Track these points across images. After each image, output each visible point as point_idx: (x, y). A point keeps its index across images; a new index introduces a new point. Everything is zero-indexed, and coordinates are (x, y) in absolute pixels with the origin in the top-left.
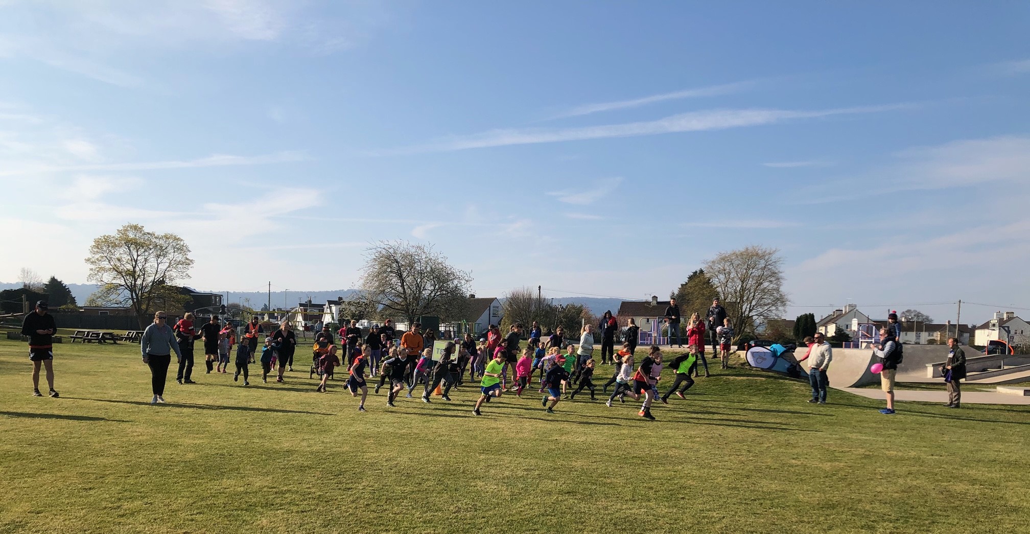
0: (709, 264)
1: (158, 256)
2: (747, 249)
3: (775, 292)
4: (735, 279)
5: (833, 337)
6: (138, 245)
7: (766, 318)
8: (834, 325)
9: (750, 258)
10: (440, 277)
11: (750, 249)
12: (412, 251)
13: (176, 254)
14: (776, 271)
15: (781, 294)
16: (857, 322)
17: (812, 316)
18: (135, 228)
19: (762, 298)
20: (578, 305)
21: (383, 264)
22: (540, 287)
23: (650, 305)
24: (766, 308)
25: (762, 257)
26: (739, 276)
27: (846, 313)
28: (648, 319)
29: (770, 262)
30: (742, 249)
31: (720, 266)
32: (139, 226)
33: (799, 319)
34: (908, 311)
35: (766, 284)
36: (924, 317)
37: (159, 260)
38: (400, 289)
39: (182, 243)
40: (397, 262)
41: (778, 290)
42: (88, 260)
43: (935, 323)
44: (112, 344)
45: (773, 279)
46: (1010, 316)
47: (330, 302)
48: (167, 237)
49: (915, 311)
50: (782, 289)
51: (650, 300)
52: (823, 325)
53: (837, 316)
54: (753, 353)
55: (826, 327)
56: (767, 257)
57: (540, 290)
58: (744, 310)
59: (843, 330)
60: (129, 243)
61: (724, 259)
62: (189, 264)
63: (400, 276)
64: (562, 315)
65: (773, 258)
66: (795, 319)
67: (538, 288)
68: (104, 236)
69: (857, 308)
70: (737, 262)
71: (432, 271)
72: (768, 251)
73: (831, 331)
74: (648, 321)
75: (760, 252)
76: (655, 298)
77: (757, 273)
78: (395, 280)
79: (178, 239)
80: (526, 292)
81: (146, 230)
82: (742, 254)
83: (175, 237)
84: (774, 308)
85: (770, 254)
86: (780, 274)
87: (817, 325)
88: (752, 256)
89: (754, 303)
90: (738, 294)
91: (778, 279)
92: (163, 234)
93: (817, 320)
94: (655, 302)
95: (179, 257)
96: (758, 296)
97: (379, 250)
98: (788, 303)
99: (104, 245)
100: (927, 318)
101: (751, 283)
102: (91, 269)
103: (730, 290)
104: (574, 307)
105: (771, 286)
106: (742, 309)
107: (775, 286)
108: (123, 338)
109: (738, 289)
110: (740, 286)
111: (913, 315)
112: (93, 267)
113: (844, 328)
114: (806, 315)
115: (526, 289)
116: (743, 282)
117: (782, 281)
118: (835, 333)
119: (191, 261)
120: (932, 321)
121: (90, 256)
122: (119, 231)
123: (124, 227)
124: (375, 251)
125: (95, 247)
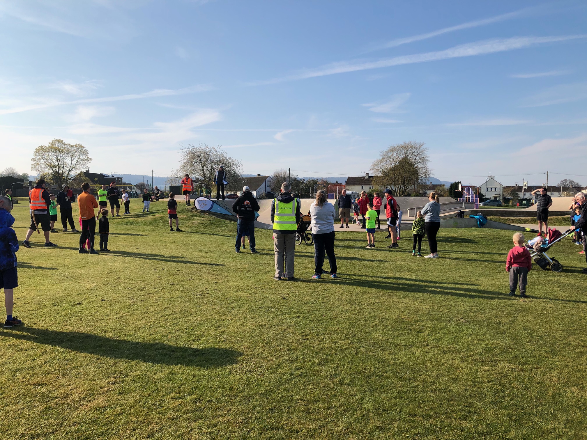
1: (72, 156)
6: (60, 151)
13: (81, 155)
18: (60, 141)
21: (191, 158)
22: (289, 169)
23: (364, 178)
28: (363, 186)
32: (62, 140)
33: (452, 185)
34: (565, 180)
36: (576, 184)
37: (73, 159)
39: (84, 149)
40: (199, 156)
42: (33, 160)
48: (76, 146)
49: (570, 180)
51: (364, 175)
54: (199, 201)
57: (289, 171)
60: (56, 150)
62: (89, 161)
64: (304, 185)
66: (450, 185)
68: (41, 146)
69: (495, 178)
71: (220, 161)
74: (363, 188)
76: (367, 174)
79: (83, 147)
81: (66, 142)
83: (81, 145)
92: (74, 144)
94: (367, 177)
95: (83, 157)
99: (41, 150)
111: (568, 182)
112: (34, 163)
119: (90, 159)
121: (34, 157)
122: (50, 143)
123: (52, 141)
124: (185, 150)
125: (36, 152)
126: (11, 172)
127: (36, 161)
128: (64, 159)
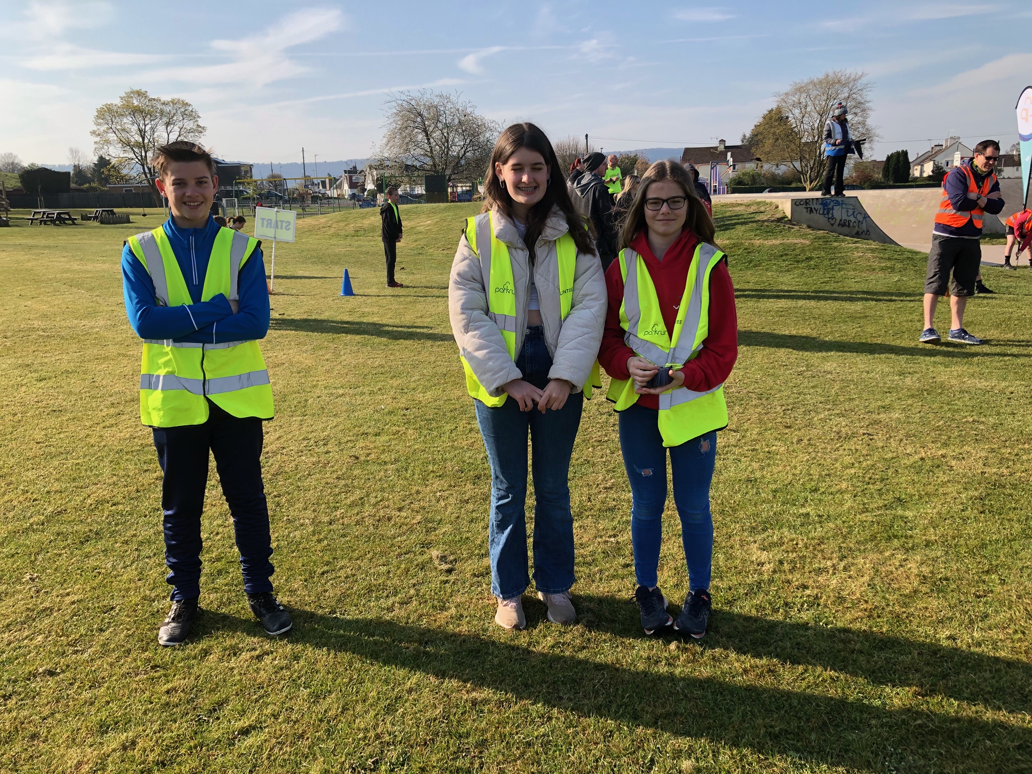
0: (782, 97)
1: (168, 124)
2: (828, 76)
3: (860, 126)
4: (813, 114)
5: (930, 176)
6: (144, 113)
8: (932, 163)
9: (830, 85)
10: (470, 129)
11: (831, 75)
12: (436, 101)
13: (185, 121)
14: (863, 101)
15: (867, 129)
16: (960, 156)
17: (905, 154)
18: (139, 94)
21: (405, 119)
23: (717, 150)
25: (846, 84)
26: (818, 109)
27: (947, 148)
28: (713, 167)
29: (854, 91)
30: (821, 76)
31: (794, 99)
32: (143, 90)
33: (889, 158)
38: (427, 146)
39: (190, 108)
40: (420, 115)
41: (863, 123)
42: (93, 133)
44: (70, 225)
45: (857, 110)
47: (371, 167)
48: (173, 102)
50: (870, 122)
51: (717, 144)
52: (918, 164)
53: (936, 153)
55: (922, 166)
56: (851, 85)
57: (587, 139)
58: (822, 149)
59: (942, 168)
60: (136, 111)
61: (800, 90)
62: (201, 132)
63: (426, 131)
65: (859, 85)
66: (884, 159)
67: (585, 137)
68: (106, 105)
69: (961, 140)
70: (815, 93)
71: (461, 123)
72: (853, 77)
73: (928, 169)
74: (713, 169)
75: (842, 78)
76: (722, 141)
78: (421, 137)
79: (186, 104)
80: (572, 143)
81: (152, 95)
82: (821, 82)
83: (182, 102)
85: (855, 80)
86: (867, 105)
87: (912, 165)
88: (833, 83)
90: (816, 131)
91: (864, 110)
92: (170, 99)
93: (911, 158)
94: (722, 148)
95: (189, 125)
97: (400, 102)
98: (876, 138)
99: (107, 114)
102: (96, 143)
103: (806, 127)
104: (628, 158)
105: (856, 119)
106: (820, 149)
107: (860, 118)
108: (91, 217)
109: (816, 125)
110: (818, 121)
112: (98, 139)
113: (943, 165)
114: (898, 153)
115: (572, 138)
117: (869, 112)
118: (933, 171)
119: (203, 128)
121: (95, 128)
122: (122, 98)
123: (126, 93)
124: (394, 104)
125: (98, 117)
126: (10, 161)
127: (99, 135)
128: (153, 130)
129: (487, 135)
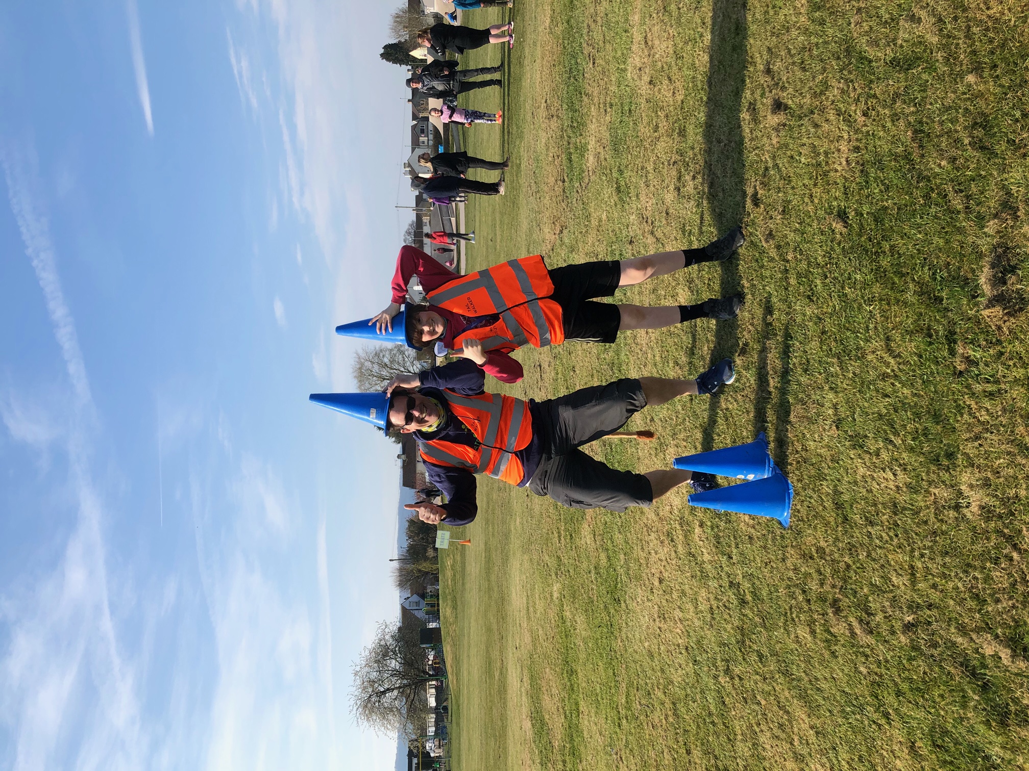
7: (415, 359)
10: (383, 653)
11: (355, 374)
12: (359, 682)
14: (374, 352)
15: (395, 348)
19: (399, 363)
20: (407, 524)
21: (372, 711)
22: (391, 560)
23: (405, 460)
24: (406, 359)
25: (362, 364)
26: (379, 382)
29: (367, 358)
30: (355, 381)
35: (386, 360)
38: (396, 692)
40: (370, 696)
41: (391, 350)
43: (415, 219)
45: (381, 355)
46: (407, 165)
49: (405, 235)
50: (390, 347)
51: (400, 460)
54: (439, 353)
56: (363, 361)
63: (384, 693)
64: (416, 538)
65: (363, 355)
67: (391, 562)
70: (367, 385)
71: (377, 662)
72: (357, 360)
75: (358, 366)
76: (399, 457)
77: (376, 368)
82: (360, 381)
84: (406, 353)
85: (359, 358)
86: (377, 348)
88: (361, 372)
89: (402, 369)
91: (381, 351)
94: (403, 456)
96: (396, 366)
97: (358, 714)
100: (411, 225)
101: (385, 373)
105: (387, 356)
111: (408, 237)
115: (392, 574)
116: (384, 379)
120: (413, 221)
129: (387, 637)
